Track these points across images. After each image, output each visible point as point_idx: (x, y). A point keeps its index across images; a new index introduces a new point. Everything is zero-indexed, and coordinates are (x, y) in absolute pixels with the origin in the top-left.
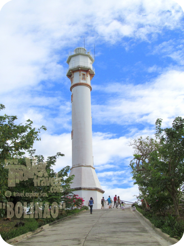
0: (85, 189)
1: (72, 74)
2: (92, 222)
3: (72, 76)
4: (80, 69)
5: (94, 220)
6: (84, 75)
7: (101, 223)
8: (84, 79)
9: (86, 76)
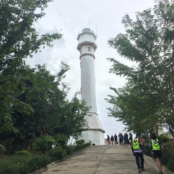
0: (90, 129)
1: (81, 47)
2: (96, 159)
3: (81, 49)
4: (86, 43)
5: (98, 157)
6: (89, 48)
7: (105, 161)
8: (89, 50)
9: (91, 49)
